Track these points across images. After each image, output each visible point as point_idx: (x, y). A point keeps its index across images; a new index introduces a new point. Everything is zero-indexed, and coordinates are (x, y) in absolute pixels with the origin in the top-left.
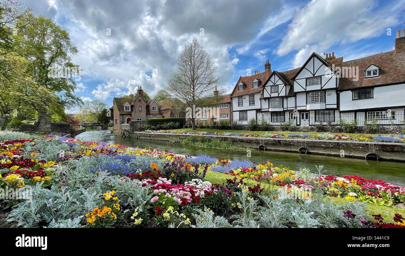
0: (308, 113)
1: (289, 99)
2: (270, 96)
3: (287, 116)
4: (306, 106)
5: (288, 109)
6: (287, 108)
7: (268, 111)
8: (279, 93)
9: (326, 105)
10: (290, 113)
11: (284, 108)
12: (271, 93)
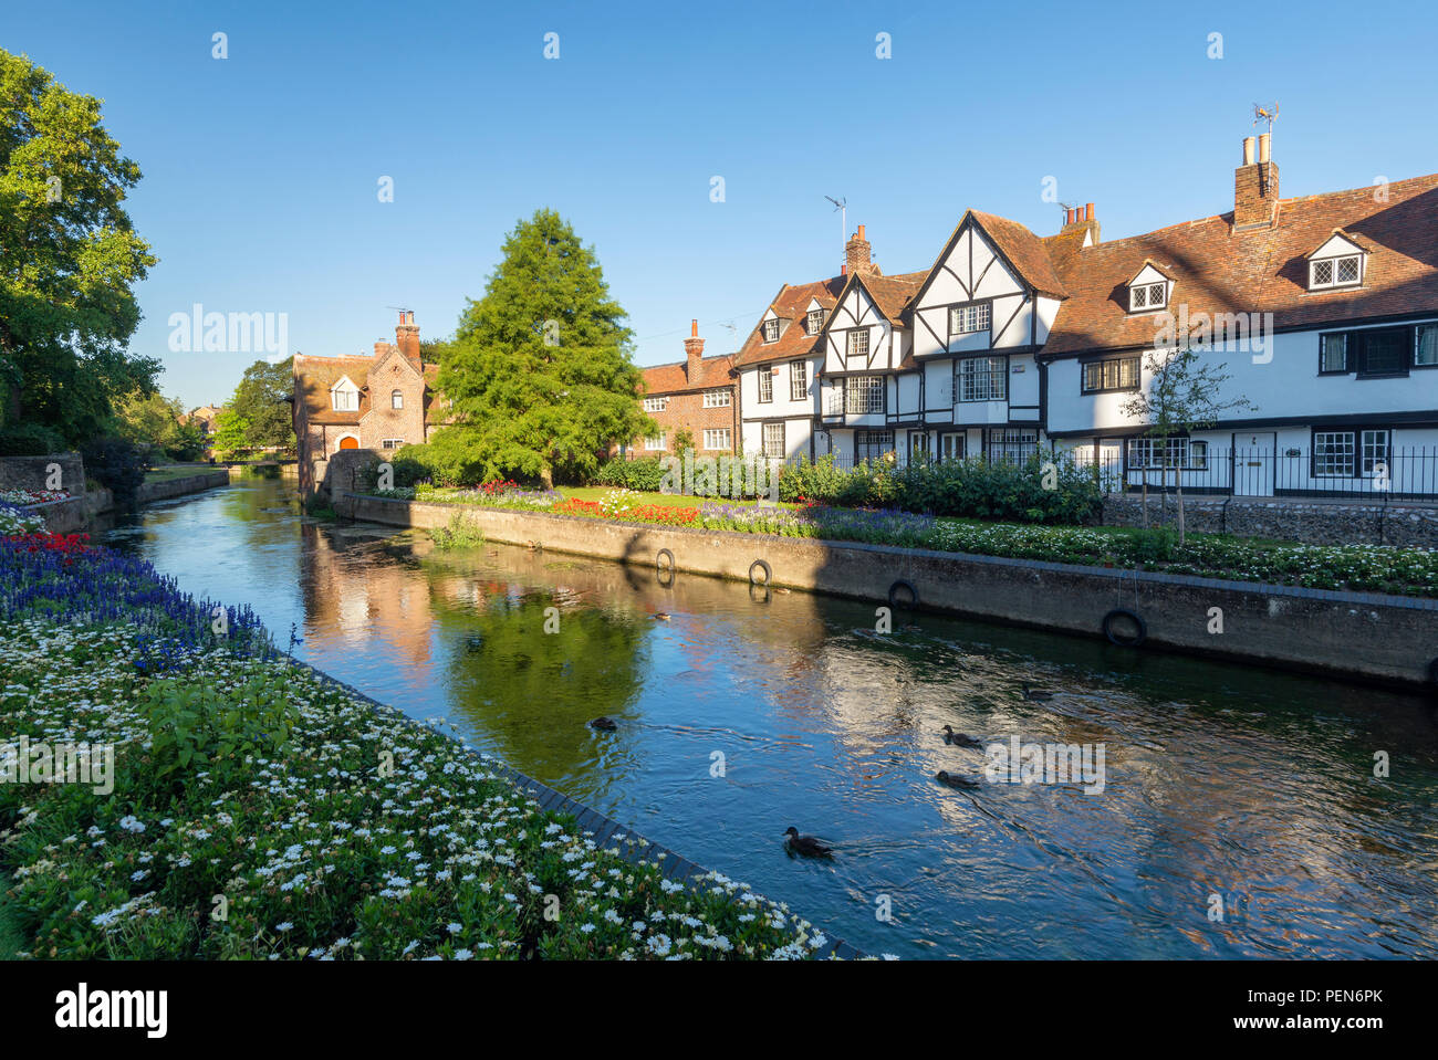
0: (963, 434)
1: (903, 380)
2: (845, 367)
3: (902, 444)
4: (952, 410)
5: (901, 419)
6: (898, 415)
7: (842, 426)
8: (870, 357)
9: (1010, 408)
10: (909, 432)
11: (887, 416)
12: (847, 356)
